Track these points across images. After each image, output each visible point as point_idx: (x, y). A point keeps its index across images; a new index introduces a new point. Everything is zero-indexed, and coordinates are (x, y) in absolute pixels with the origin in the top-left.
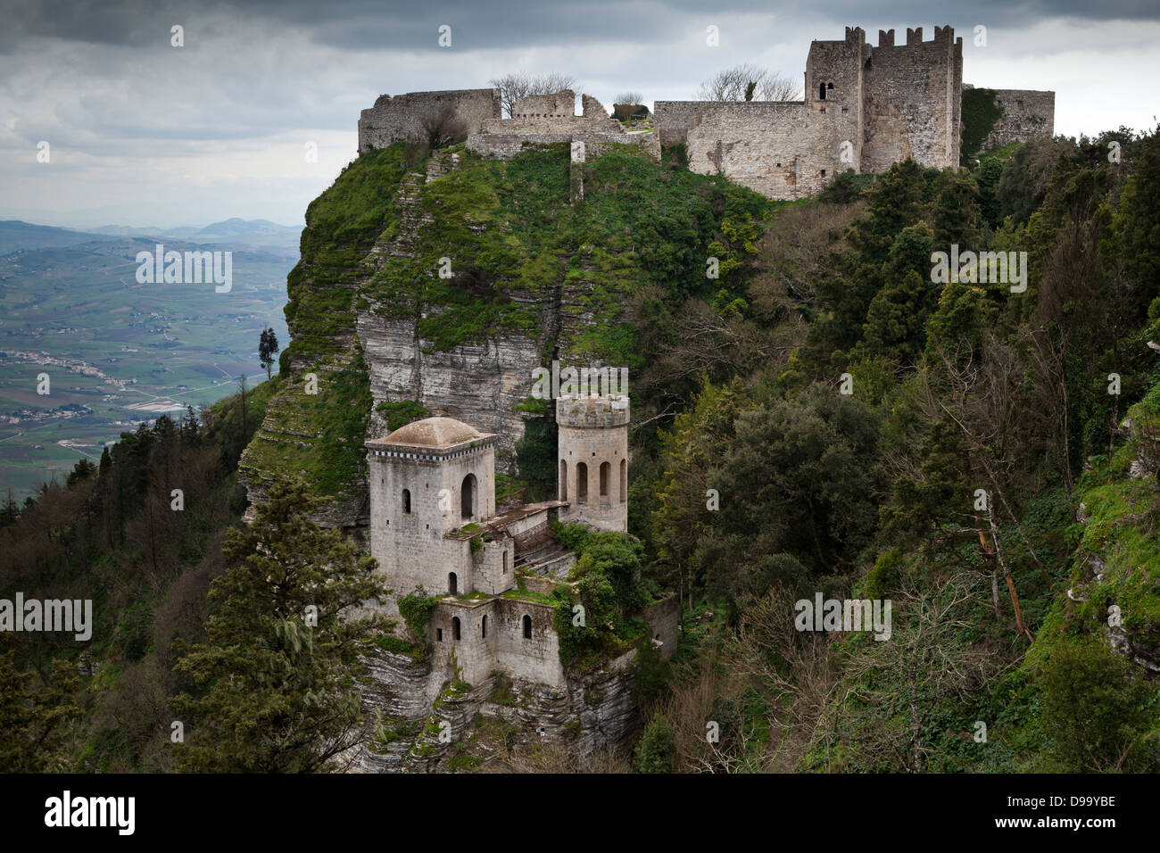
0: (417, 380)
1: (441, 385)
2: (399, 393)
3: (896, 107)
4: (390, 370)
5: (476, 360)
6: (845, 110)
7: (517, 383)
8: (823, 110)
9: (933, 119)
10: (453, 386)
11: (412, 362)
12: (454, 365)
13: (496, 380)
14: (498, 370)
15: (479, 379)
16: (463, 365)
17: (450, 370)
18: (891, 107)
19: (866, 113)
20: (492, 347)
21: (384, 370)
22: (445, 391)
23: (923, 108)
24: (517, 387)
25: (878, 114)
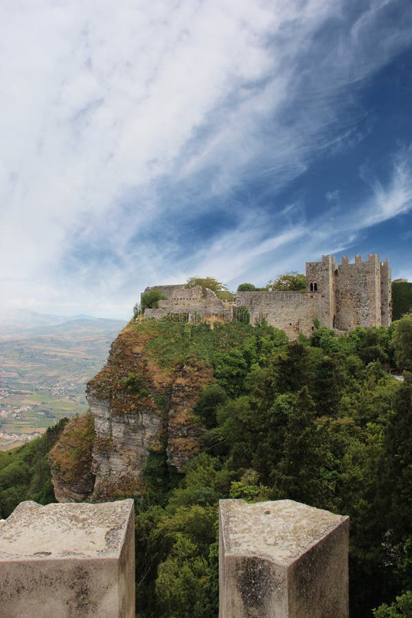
0: (110, 428)
1: (120, 432)
2: (104, 434)
3: (351, 294)
4: (101, 422)
5: (133, 421)
6: (323, 296)
7: (151, 434)
8: (312, 297)
9: (369, 301)
10: (124, 434)
11: (108, 419)
12: (124, 423)
13: (143, 432)
14: (143, 428)
15: (135, 431)
16: (129, 423)
17: (123, 425)
18: (348, 294)
19: (336, 298)
20: (140, 416)
21: (99, 421)
22: (121, 435)
23: (364, 295)
24: (151, 437)
25: (342, 298)
